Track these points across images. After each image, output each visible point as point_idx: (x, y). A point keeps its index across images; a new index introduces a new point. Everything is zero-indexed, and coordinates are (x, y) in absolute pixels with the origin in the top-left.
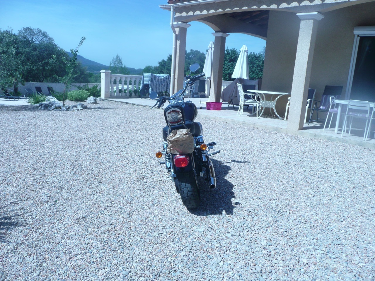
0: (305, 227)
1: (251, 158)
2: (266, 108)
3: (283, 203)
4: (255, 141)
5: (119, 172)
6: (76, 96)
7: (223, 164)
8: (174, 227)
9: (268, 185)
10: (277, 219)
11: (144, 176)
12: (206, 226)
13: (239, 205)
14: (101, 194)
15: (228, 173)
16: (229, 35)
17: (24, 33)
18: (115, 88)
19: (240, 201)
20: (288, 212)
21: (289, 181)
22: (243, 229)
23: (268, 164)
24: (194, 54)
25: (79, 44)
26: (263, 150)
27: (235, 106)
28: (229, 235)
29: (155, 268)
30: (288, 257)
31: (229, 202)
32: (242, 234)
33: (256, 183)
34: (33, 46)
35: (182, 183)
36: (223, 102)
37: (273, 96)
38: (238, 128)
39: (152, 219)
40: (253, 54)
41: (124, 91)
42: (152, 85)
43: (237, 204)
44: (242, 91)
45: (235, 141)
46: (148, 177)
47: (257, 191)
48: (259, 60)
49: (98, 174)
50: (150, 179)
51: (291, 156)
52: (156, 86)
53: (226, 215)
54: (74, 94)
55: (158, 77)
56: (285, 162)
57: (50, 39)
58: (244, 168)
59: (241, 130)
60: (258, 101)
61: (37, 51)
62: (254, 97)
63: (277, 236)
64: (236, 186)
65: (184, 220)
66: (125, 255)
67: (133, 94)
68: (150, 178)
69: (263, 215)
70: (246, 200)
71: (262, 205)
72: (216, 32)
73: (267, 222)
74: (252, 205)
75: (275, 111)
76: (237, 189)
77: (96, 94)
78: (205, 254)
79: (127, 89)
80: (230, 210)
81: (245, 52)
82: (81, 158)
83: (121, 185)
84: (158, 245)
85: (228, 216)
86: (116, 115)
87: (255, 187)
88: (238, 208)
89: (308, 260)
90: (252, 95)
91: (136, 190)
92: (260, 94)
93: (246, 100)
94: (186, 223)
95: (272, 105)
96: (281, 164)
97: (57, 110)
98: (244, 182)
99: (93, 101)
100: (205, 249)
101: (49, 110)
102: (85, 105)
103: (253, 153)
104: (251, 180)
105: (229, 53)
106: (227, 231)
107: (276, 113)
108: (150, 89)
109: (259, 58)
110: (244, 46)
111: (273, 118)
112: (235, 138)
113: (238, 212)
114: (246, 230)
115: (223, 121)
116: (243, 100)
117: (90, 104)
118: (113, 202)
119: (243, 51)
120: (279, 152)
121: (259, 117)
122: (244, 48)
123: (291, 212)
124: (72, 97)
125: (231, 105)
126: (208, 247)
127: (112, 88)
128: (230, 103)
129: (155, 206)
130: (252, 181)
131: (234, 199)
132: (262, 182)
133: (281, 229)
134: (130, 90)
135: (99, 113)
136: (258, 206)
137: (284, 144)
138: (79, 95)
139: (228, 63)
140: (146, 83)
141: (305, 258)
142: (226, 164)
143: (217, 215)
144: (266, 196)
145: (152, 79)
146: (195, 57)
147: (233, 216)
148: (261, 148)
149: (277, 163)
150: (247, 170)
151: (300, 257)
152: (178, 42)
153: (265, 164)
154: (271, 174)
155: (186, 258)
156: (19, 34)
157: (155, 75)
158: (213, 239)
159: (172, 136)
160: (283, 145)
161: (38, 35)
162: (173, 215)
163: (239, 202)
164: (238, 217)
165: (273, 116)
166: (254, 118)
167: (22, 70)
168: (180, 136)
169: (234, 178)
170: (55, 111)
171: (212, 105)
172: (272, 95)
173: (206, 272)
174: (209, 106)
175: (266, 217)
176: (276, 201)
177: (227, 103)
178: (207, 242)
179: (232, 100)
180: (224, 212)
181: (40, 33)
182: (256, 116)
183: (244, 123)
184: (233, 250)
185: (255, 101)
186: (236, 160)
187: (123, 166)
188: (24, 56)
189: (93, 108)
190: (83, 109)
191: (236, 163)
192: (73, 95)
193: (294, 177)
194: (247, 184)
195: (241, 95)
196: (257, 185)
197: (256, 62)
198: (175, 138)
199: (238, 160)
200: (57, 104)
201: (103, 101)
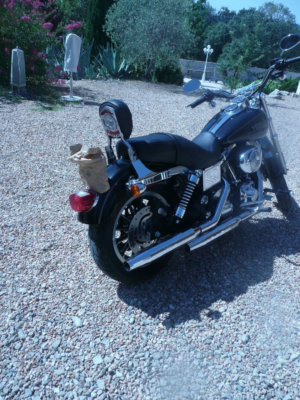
17: (264, 9)
34: (268, 25)
57: (291, 16)
61: (271, 32)
80: (182, 318)
99: (276, 96)
131: (224, 302)
143: (146, 315)
147: (166, 332)
156: (259, 10)
161: (278, 12)
163: (223, 314)
164: (171, 339)
180: (164, 316)
181: (282, 9)
201: (297, 97)
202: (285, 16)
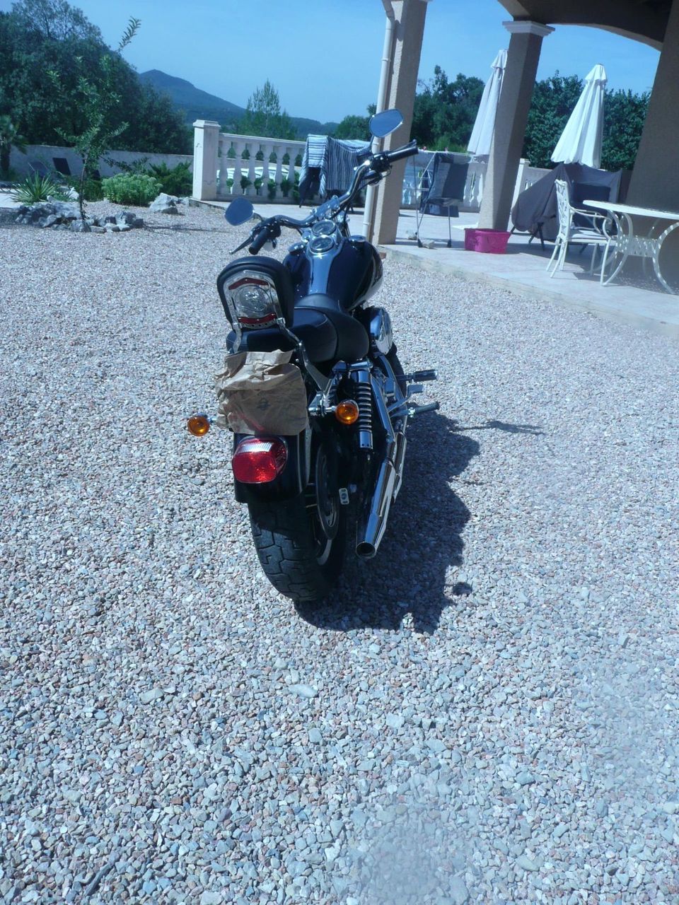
0: (668, 707)
1: (552, 417)
2: (630, 258)
3: (612, 599)
4: (578, 358)
5: (135, 440)
6: (126, 190)
7: (460, 433)
8: (225, 669)
9: (581, 523)
10: (579, 665)
11: (201, 461)
12: (333, 675)
13: (464, 595)
14: (47, 519)
15: (466, 465)
16: (554, 29)
17: (25, 11)
18: (231, 173)
19: (475, 579)
20: (622, 639)
21: (652, 511)
22: (452, 701)
23: (599, 444)
24: (466, 90)
25: (121, 41)
26: (596, 392)
27: (546, 242)
28: (395, 721)
29: (93, 851)
30: (579, 847)
31: (438, 578)
32: (441, 720)
33: (542, 512)
34: (47, 47)
35: (264, 531)
36: (516, 231)
37: (656, 224)
38: (538, 314)
39: (165, 629)
40: (627, 95)
41: (255, 183)
42: (328, 170)
43: (462, 588)
44: (567, 203)
45: (518, 354)
46: (215, 465)
47: (540, 543)
48: (641, 113)
49: (68, 445)
50: (221, 471)
51: (674, 421)
52: (340, 172)
53: (413, 634)
54: (120, 184)
55: (346, 147)
56: (653, 441)
57: (92, 29)
58: (521, 449)
59: (545, 318)
60: (609, 234)
61: (58, 63)
62: (599, 222)
63: (562, 742)
64: (476, 519)
65: (268, 641)
66: (15, 780)
67: (279, 193)
68: (221, 467)
69: (533, 644)
70: (494, 576)
71: (542, 599)
72: (517, 18)
73: (542, 677)
74: (506, 598)
75: (657, 268)
76: (476, 529)
77: (180, 186)
78: (290, 799)
79: (264, 177)
80: (431, 612)
81: (599, 87)
82: (43, 385)
83: (123, 487)
84: (143, 743)
85: (416, 636)
86: (213, 252)
87: (537, 526)
88: (460, 608)
89: (650, 866)
90: (596, 216)
91: (159, 511)
92: (619, 214)
93: (577, 232)
94: (272, 653)
95: (650, 248)
96: (640, 444)
97: (61, 227)
98: (507, 505)
99: (165, 207)
100: (295, 779)
101: (41, 226)
102: (139, 217)
103: (563, 400)
104: (531, 499)
105: (561, 88)
106: (393, 703)
107: (659, 275)
108: (323, 181)
109: (641, 107)
110: (598, 67)
111: (647, 288)
112: (522, 346)
113: (455, 625)
114: (461, 706)
115: (502, 287)
116: (566, 231)
117: (157, 215)
118: (69, 552)
119: (591, 83)
120: (642, 401)
121: (605, 284)
122: (596, 73)
123: (634, 637)
124: (116, 194)
125: (537, 241)
126: (307, 771)
127: (224, 173)
128: (534, 235)
129: (195, 576)
130: (533, 503)
131: (455, 568)
132: (564, 508)
133: (584, 710)
134: (272, 180)
135: (170, 241)
136: (528, 605)
137: (662, 374)
138: (134, 189)
139: (554, 117)
140: (313, 162)
141: (641, 856)
142: (467, 434)
143: (383, 631)
144: (565, 566)
145: (331, 152)
146: (467, 95)
147: (433, 640)
148: (589, 384)
149: (627, 440)
150: (527, 460)
151: (624, 852)
152: (399, 45)
153: (589, 439)
154: (601, 481)
155: (217, 813)
156: (14, 12)
157: (340, 141)
158: (339, 734)
159: (226, 374)
160: (657, 377)
161: (61, 19)
162: (239, 619)
163: (469, 582)
164: (449, 645)
165: (650, 282)
166: (593, 283)
167: (20, 112)
168: (252, 377)
169: (478, 488)
170: (56, 229)
171: (480, 239)
172: (652, 219)
173: (267, 887)
174: (473, 241)
175: (542, 655)
176: (592, 587)
177: (527, 232)
178: (311, 746)
179: (540, 225)
180: (407, 621)
181: (66, 11)
182: (598, 279)
183: (558, 298)
184: (391, 789)
185: (602, 233)
186: (504, 421)
187: (156, 419)
188: (26, 75)
189: (159, 228)
190: (131, 228)
191: (500, 433)
192: (116, 186)
193: (669, 498)
194: (514, 511)
195: (564, 216)
196: (547, 518)
197: (633, 118)
198: (234, 384)
199: (510, 422)
200: (68, 209)
201: (198, 206)
202: (78, 28)
